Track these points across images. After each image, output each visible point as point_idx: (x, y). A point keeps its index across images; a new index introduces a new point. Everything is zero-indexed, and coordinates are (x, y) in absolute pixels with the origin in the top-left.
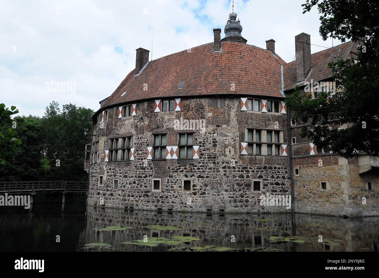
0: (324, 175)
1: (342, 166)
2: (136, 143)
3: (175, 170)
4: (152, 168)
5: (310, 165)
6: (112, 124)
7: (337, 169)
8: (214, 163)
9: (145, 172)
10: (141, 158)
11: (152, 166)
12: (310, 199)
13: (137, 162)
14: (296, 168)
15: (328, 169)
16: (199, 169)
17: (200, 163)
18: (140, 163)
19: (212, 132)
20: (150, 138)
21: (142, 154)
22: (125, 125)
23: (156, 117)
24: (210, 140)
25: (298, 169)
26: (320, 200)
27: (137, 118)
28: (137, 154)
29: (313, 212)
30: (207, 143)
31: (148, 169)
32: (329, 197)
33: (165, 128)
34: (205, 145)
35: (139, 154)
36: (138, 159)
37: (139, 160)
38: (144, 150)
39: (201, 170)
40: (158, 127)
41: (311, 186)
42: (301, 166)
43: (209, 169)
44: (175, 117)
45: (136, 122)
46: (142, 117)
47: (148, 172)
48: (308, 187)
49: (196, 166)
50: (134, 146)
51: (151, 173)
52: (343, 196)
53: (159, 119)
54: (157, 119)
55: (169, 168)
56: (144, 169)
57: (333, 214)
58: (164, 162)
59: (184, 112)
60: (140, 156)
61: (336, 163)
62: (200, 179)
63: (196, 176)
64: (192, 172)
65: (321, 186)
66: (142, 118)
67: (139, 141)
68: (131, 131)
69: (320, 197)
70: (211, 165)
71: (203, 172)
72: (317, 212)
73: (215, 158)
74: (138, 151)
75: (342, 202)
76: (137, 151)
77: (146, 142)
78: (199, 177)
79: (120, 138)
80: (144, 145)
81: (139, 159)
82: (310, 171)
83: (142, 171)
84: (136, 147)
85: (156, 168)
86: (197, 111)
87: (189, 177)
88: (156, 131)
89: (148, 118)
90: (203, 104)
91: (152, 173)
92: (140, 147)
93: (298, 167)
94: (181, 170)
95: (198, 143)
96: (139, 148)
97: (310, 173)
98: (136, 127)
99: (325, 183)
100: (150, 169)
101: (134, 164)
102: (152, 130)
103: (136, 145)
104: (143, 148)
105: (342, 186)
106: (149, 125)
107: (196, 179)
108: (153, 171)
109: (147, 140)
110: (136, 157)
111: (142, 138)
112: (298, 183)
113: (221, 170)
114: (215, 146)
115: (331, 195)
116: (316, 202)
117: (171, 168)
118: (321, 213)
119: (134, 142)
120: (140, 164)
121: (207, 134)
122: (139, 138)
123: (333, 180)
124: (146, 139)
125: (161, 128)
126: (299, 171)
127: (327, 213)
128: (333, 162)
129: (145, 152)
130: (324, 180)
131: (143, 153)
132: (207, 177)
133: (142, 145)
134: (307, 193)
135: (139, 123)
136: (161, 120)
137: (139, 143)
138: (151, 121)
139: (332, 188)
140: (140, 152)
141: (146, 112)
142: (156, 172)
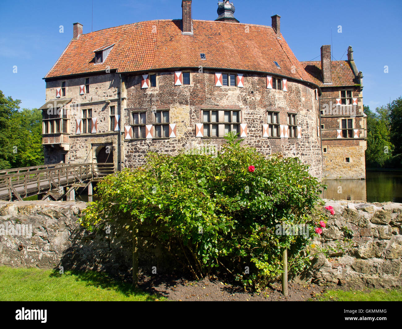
0: (348, 153)
1: (361, 147)
2: (247, 119)
3: (287, 148)
4: (268, 146)
5: (337, 145)
6: (204, 92)
7: (358, 149)
8: (308, 142)
9: (261, 150)
10: (254, 135)
11: (269, 144)
12: (336, 169)
13: (251, 140)
14: (324, 147)
15: (352, 149)
16: (301, 147)
17: (301, 142)
18: (255, 140)
19: (306, 115)
20: (263, 114)
21: (255, 131)
22: (227, 96)
23: (268, 93)
24: (305, 122)
25: (326, 148)
26: (344, 170)
27: (245, 91)
28: (249, 131)
29: (338, 178)
30: (304, 125)
31: (264, 147)
32: (352, 167)
33: (276, 106)
34: (303, 126)
35: (253, 131)
36: (251, 136)
37: (252, 138)
38: (257, 127)
39: (302, 149)
40: (271, 105)
41: (337, 160)
42: (329, 146)
43: (307, 147)
44: (283, 97)
45: (244, 95)
46: (252, 90)
47: (265, 151)
48: (334, 161)
49: (299, 145)
50: (244, 121)
51: (267, 151)
52: (362, 166)
53: (272, 97)
54: (269, 96)
55: (283, 146)
56: (261, 147)
57: (354, 178)
58: (279, 140)
59: (288, 93)
60: (253, 133)
61: (358, 145)
62: (302, 156)
63: (300, 153)
64: (297, 150)
65: (345, 160)
66: (252, 92)
67: (250, 117)
68: (238, 104)
69: (344, 168)
70: (307, 144)
71: (304, 150)
72: (341, 178)
73: (308, 138)
74: (250, 127)
75: (361, 170)
76: (248, 127)
77: (260, 119)
78: (302, 154)
79: (222, 110)
80: (257, 121)
81: (253, 136)
82: (336, 150)
83: (258, 150)
84: (247, 123)
85: (273, 147)
86: (297, 94)
87: (296, 154)
88: (269, 108)
89: (259, 93)
90: (300, 89)
91: (269, 152)
92: (252, 123)
93: (326, 147)
94: (290, 148)
95: (298, 124)
96: (252, 125)
97: (336, 151)
98: (245, 100)
99: (349, 158)
100: (267, 147)
101: (247, 142)
102: (265, 106)
103: (247, 121)
104: (256, 124)
105: (361, 160)
106: (261, 101)
107: (300, 156)
108: (270, 149)
109: (261, 117)
110: (248, 134)
111: (254, 114)
112: (326, 158)
113: (312, 148)
114: (308, 127)
115: (353, 166)
116: (341, 171)
117: (284, 146)
118: (345, 178)
119: (243, 117)
120: (255, 142)
121: (303, 117)
122: (250, 113)
123: (355, 156)
124: (259, 116)
125: (274, 106)
126: (327, 149)
127: (349, 178)
128: (355, 144)
129: (260, 130)
130: (348, 156)
131: (257, 131)
132: (306, 155)
133: (254, 121)
134: (334, 166)
135: (248, 97)
136: (273, 97)
137: (250, 119)
138: (263, 97)
139: (354, 161)
140: (253, 129)
141: (257, 86)
142: (273, 150)
